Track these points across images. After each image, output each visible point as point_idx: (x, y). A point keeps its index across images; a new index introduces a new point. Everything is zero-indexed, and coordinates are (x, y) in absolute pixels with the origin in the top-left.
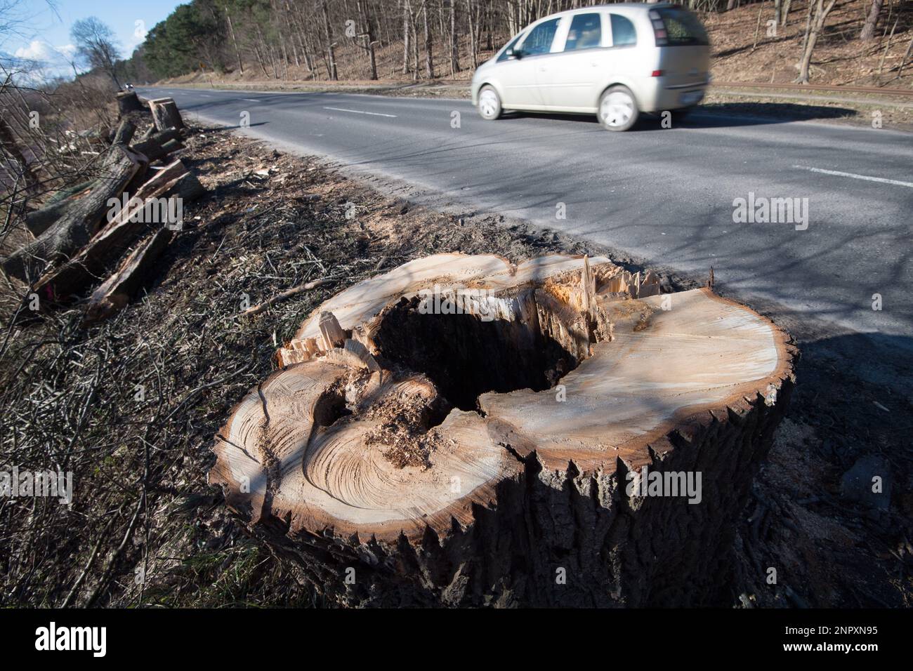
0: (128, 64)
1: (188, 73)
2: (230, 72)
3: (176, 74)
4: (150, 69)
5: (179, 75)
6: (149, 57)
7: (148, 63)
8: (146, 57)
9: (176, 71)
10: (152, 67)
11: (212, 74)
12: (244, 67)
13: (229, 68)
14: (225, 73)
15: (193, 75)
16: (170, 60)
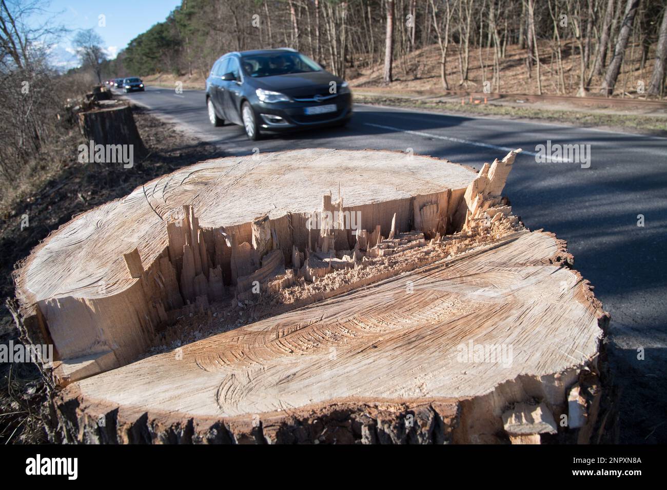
0: (112, 64)
1: (154, 74)
2: (183, 75)
3: (146, 74)
4: (128, 69)
5: (148, 75)
6: (128, 60)
7: (126, 64)
8: (126, 59)
9: (145, 72)
10: (128, 67)
11: (170, 76)
12: (193, 72)
13: (183, 72)
14: (179, 76)
15: (157, 75)
16: (142, 64)
